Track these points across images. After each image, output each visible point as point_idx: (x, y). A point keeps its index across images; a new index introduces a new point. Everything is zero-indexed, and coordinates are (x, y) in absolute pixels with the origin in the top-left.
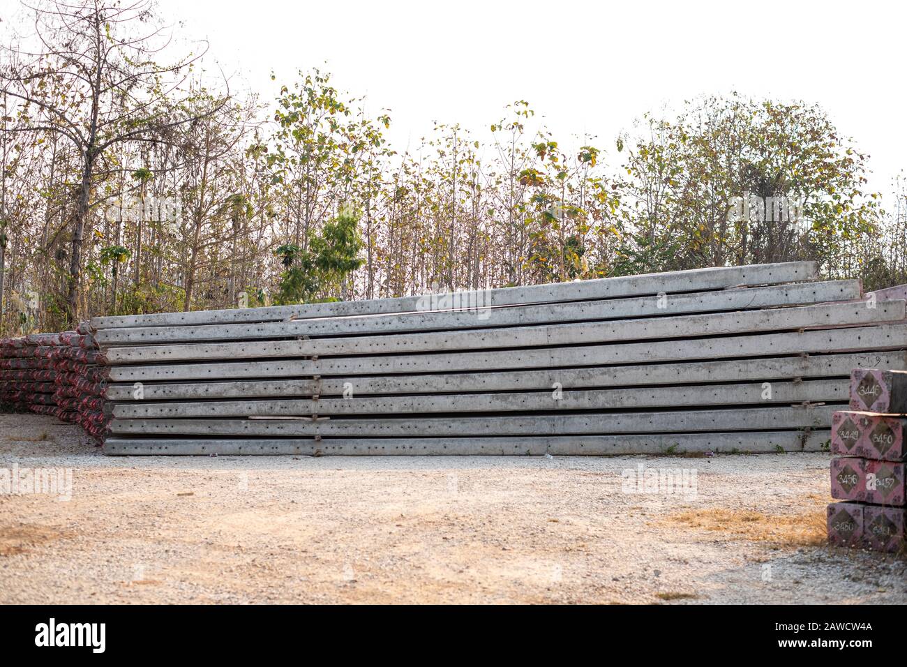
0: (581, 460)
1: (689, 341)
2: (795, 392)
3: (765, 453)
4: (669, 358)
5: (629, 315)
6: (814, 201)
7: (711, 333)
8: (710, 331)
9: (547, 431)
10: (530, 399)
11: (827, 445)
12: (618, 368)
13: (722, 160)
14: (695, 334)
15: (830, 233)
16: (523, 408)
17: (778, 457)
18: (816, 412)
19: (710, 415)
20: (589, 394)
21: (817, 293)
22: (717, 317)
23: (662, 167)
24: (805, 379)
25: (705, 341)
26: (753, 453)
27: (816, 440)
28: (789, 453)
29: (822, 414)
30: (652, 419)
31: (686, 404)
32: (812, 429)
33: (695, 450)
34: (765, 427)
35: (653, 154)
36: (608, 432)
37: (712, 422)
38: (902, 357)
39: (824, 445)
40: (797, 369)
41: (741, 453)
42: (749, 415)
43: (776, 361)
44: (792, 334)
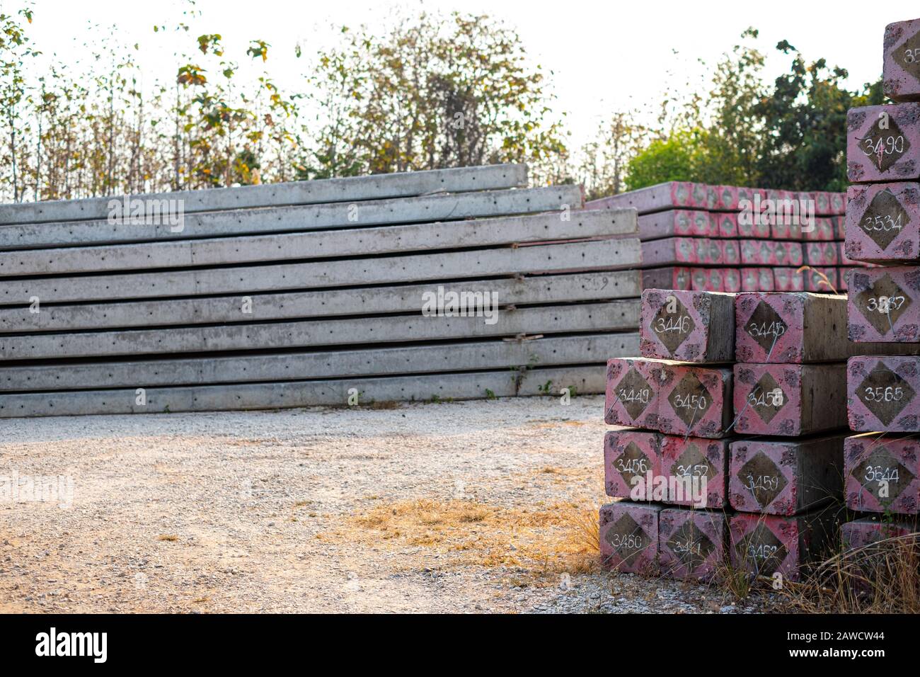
0: (236, 418)
1: (377, 260)
2: (507, 323)
3: (471, 399)
4: (351, 281)
5: (300, 226)
6: (504, 118)
7: (404, 249)
8: (403, 246)
9: (192, 379)
10: (168, 338)
11: (547, 388)
12: (286, 295)
13: (408, 73)
14: (384, 251)
15: (520, 151)
16: (160, 350)
17: (488, 405)
18: (533, 347)
19: (404, 354)
20: (248, 329)
21: (531, 201)
22: (413, 229)
23: (345, 76)
24: (520, 306)
25: (397, 259)
26: (457, 400)
27: (534, 381)
28: (501, 399)
29: (540, 350)
30: (331, 360)
31: (373, 341)
32: (528, 368)
33: (386, 399)
34: (472, 366)
35: (335, 62)
36: (273, 378)
37: (407, 363)
38: (633, 278)
39: (543, 388)
40: (509, 294)
41: (443, 400)
42: (453, 353)
43: (484, 285)
44: (504, 250)
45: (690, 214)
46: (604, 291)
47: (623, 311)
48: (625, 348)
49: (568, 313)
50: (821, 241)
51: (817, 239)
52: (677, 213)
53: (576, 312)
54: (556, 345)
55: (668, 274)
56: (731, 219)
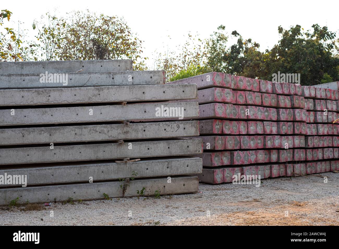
1: (33, 110)
2: (118, 151)
3: (95, 200)
4: (15, 123)
7: (52, 103)
11: (142, 192)
14: (39, 104)
17: (105, 203)
18: (134, 166)
19: (50, 171)
22: (59, 90)
23: (54, 38)
24: (127, 141)
25: (47, 109)
27: (134, 188)
28: (113, 200)
29: (138, 168)
31: (29, 162)
32: (131, 179)
33: (37, 201)
35: (50, 32)
37: (52, 177)
38: (194, 125)
39: (140, 192)
40: (120, 133)
41: (76, 201)
42: (83, 170)
43: (104, 127)
44: (118, 106)
45: (222, 90)
46: (177, 132)
47: (188, 144)
48: (189, 167)
49: (155, 145)
50: (286, 108)
51: (284, 107)
52: (216, 89)
53: (160, 145)
54: (148, 165)
55: (210, 124)
56: (243, 94)
